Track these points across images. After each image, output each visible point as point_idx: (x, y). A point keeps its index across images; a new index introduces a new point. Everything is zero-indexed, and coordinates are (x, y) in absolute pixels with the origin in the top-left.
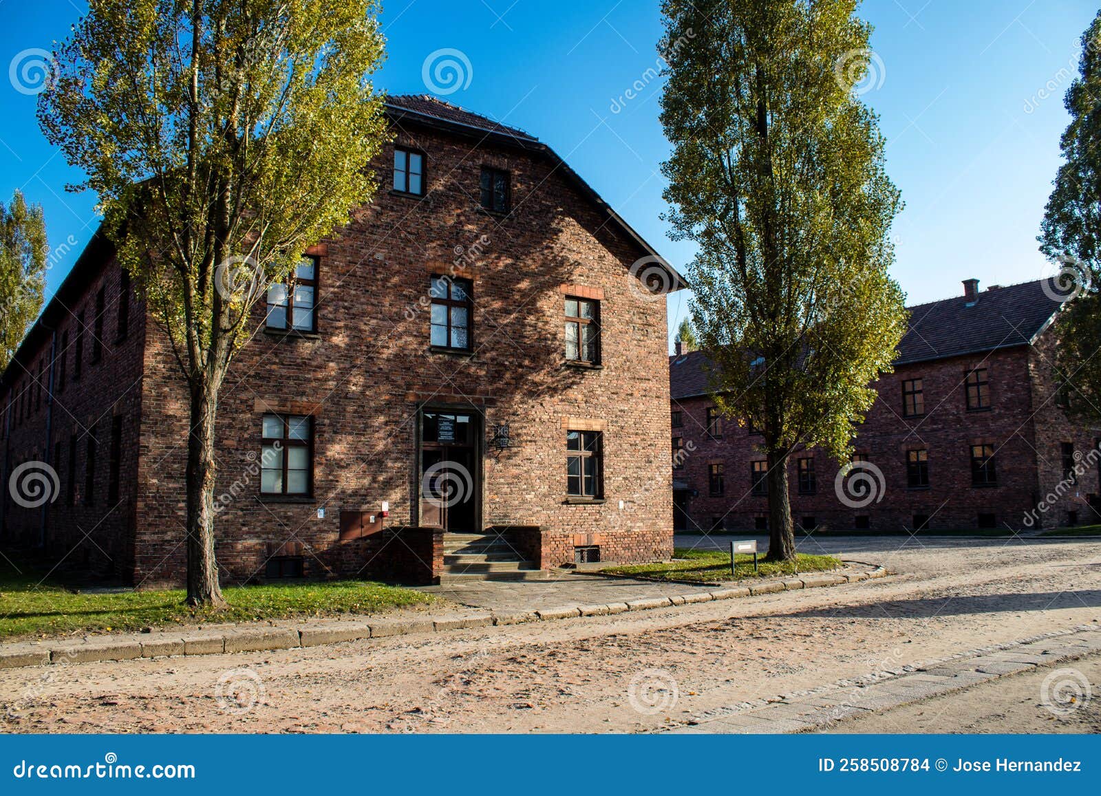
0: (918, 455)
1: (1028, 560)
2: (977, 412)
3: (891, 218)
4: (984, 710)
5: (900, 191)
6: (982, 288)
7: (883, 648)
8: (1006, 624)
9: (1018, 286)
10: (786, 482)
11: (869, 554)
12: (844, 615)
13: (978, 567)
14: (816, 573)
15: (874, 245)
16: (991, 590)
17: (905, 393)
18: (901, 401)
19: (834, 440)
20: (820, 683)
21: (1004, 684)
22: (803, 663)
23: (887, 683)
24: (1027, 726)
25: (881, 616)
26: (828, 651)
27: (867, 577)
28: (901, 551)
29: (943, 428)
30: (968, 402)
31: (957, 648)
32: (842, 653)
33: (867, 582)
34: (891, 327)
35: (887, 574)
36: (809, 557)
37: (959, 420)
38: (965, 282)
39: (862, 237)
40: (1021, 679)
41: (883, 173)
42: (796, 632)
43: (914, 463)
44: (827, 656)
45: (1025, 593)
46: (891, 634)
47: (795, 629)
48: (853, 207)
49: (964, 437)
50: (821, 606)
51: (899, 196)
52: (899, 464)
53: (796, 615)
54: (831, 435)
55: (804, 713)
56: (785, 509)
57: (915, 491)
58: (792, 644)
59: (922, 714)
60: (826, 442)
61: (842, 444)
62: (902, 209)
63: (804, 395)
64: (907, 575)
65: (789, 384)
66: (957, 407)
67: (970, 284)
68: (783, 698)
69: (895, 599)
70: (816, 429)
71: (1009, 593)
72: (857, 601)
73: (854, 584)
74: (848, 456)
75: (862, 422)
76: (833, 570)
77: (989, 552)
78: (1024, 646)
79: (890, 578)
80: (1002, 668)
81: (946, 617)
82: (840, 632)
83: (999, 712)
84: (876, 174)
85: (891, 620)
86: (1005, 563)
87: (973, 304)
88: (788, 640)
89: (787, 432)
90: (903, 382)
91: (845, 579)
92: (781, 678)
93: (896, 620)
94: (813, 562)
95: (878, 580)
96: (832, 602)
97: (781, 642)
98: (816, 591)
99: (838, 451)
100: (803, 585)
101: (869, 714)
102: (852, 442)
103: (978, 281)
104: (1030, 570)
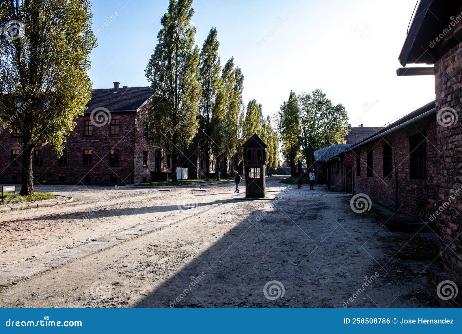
0: (88, 152)
1: (130, 196)
2: (114, 136)
3: (91, 49)
4: (121, 254)
5: (97, 39)
6: (121, 86)
7: (77, 232)
8: (125, 220)
9: (134, 88)
10: (32, 159)
11: (66, 192)
12: (58, 219)
13: (112, 198)
14: (43, 201)
15: (83, 59)
16: (118, 207)
17: (85, 126)
18: (83, 129)
19: (55, 142)
20: (50, 248)
21: (127, 243)
22: (41, 240)
23: (81, 246)
24: (137, 259)
25: (74, 218)
26: (52, 234)
27: (66, 202)
28: (80, 192)
29: (100, 141)
30: (110, 132)
31: (107, 231)
32: (59, 235)
33: (66, 204)
34: (85, 96)
35: (74, 201)
36: (40, 193)
37: (106, 139)
38: (114, 83)
39: (78, 55)
40: (133, 241)
41: (90, 29)
42: (36, 227)
43: (86, 155)
44: (52, 237)
45: (130, 208)
46: (79, 226)
47: (36, 225)
48: (75, 41)
49: (107, 146)
50: (47, 215)
51: (96, 41)
52: (80, 155)
53: (36, 219)
54: (54, 140)
55: (45, 263)
56: (30, 172)
57: (86, 167)
58: (35, 232)
59: (97, 258)
60: (52, 143)
61: (59, 144)
62: (96, 47)
63: (43, 121)
64: (83, 201)
65: (36, 116)
66: (106, 133)
67: (116, 84)
68: (34, 257)
69: (80, 211)
70: (48, 137)
71: (125, 208)
72: (63, 213)
73: (61, 205)
74: (61, 150)
75: (69, 136)
76: (51, 199)
77: (115, 192)
78: (133, 228)
79: (76, 203)
80: (126, 237)
81: (101, 218)
82: (57, 226)
83: (127, 254)
84: (87, 29)
85: (79, 220)
86: (122, 197)
87: (116, 92)
88: (33, 230)
89: (34, 137)
90: (85, 121)
91: (57, 203)
92: (32, 248)
93: (81, 220)
94: (42, 196)
95: (71, 204)
96: (52, 213)
97: (30, 231)
98: (44, 208)
99: (57, 147)
100: (37, 206)
101: (75, 260)
102: (63, 144)
103: (120, 83)
104: (131, 199)
